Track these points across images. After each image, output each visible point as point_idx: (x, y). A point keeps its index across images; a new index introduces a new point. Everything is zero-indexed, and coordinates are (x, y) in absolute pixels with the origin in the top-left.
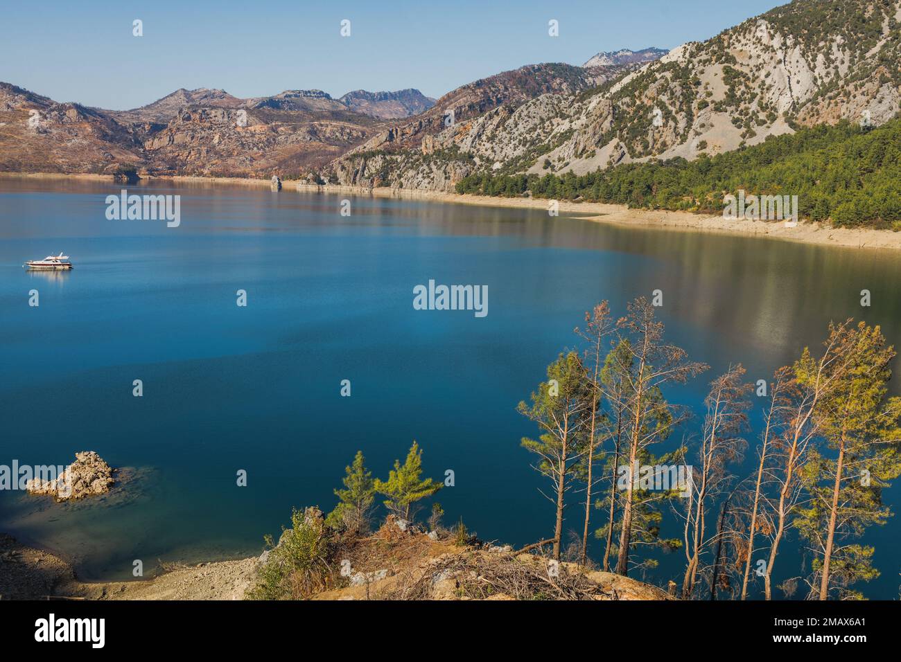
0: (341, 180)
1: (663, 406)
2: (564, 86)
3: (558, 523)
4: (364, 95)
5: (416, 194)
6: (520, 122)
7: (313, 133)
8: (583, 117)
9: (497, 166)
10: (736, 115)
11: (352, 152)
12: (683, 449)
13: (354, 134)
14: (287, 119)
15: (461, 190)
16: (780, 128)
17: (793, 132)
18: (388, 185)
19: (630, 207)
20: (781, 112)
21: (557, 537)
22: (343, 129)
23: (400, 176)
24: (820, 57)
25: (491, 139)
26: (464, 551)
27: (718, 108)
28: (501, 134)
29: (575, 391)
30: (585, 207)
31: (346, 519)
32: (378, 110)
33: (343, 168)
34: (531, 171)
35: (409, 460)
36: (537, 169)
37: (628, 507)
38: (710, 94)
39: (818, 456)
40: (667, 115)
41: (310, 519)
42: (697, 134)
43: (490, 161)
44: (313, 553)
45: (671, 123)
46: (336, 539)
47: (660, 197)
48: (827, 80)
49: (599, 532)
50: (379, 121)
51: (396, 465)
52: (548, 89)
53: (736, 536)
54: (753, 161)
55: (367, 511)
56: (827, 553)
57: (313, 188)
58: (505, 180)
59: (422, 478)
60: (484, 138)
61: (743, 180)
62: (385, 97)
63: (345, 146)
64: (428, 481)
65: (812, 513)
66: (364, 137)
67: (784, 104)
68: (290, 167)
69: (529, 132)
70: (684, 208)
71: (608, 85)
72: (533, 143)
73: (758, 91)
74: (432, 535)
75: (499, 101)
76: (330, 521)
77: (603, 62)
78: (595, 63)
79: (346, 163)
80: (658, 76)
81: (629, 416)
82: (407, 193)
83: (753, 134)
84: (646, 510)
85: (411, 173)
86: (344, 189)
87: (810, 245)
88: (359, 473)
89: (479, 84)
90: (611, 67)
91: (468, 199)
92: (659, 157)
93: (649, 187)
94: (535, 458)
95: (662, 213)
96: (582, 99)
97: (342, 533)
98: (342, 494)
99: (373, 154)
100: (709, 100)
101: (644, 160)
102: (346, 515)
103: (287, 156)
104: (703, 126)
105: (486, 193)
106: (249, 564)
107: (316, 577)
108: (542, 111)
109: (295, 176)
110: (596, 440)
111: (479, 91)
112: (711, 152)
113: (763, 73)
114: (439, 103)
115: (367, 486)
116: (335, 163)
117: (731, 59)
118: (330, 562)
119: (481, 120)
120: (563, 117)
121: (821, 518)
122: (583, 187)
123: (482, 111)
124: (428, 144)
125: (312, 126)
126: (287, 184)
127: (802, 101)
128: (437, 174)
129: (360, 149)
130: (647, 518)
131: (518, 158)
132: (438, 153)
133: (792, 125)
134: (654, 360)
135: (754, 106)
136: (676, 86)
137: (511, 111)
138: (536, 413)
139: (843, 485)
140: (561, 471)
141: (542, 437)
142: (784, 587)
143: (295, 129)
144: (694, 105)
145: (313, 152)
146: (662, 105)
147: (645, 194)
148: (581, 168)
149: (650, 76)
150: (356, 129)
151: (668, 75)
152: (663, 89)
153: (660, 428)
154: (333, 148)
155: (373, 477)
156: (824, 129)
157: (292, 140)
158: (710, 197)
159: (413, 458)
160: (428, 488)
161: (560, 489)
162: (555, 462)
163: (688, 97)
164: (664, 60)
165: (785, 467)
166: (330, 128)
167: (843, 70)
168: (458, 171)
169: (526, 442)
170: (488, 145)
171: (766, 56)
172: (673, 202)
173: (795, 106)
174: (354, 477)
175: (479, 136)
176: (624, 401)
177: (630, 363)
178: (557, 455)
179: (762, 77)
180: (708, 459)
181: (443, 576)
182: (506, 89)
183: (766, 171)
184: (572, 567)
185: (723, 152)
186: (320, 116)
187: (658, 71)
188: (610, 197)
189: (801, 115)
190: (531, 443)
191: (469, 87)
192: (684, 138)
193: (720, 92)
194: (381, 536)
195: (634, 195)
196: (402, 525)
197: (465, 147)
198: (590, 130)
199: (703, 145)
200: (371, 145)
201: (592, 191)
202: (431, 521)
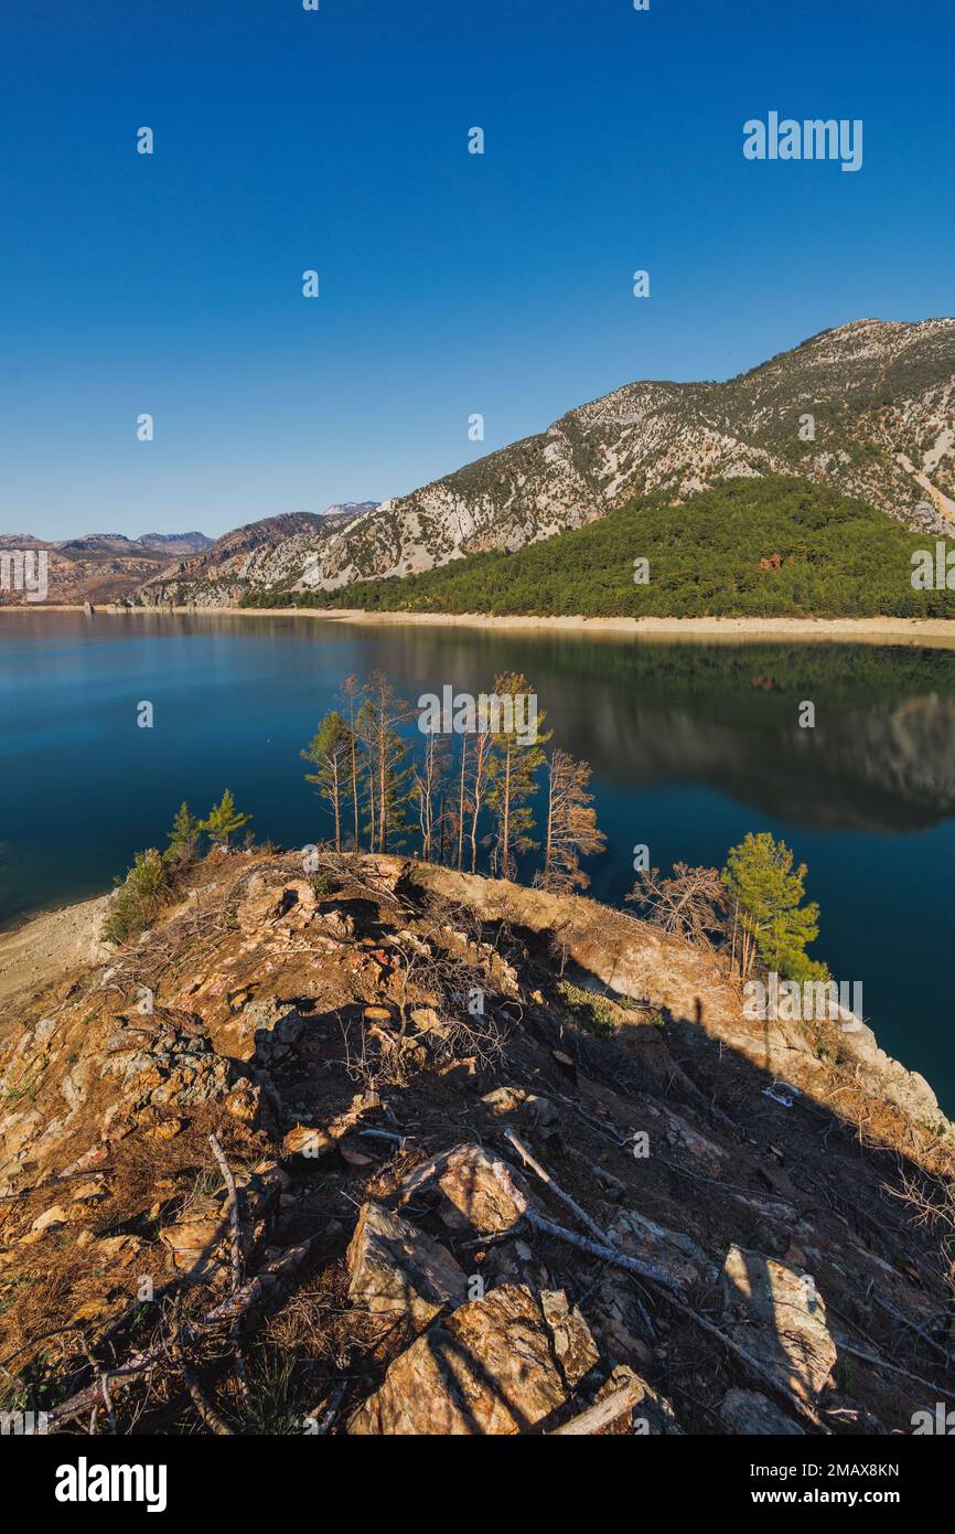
0: (145, 602)
1: (399, 740)
2: (311, 528)
3: (338, 829)
4: (157, 537)
5: (208, 610)
6: (282, 555)
7: (116, 567)
8: (327, 550)
9: (268, 586)
10: (429, 546)
11: (151, 581)
12: (414, 766)
13: (152, 567)
14: (91, 557)
15: (243, 605)
16: (457, 554)
17: (465, 557)
18: (185, 605)
19: (366, 611)
20: (456, 543)
21: (338, 838)
22: (142, 563)
23: (193, 598)
24: (477, 508)
25: (262, 567)
26: (271, 859)
27: (417, 542)
28: (269, 563)
29: (340, 738)
30: (335, 613)
31: (180, 853)
32: (169, 548)
33: (146, 594)
34: (294, 589)
35: (224, 802)
36: (298, 588)
37: (383, 809)
38: (411, 533)
39: (495, 758)
40: (384, 547)
41: (150, 858)
42: (405, 559)
43: (262, 584)
44: (156, 882)
45: (387, 553)
46: (173, 868)
47: (385, 602)
48: (482, 523)
49: (366, 829)
50: (171, 557)
51: (214, 808)
52: (300, 531)
53: (452, 815)
54: (442, 577)
55: (196, 844)
56: (506, 816)
57: (122, 610)
58: (275, 596)
59: (235, 814)
60: (256, 567)
61: (437, 590)
62: (174, 538)
63: (144, 578)
64: (240, 815)
65: (496, 794)
66: (159, 570)
67: (458, 539)
68: (100, 594)
69: (289, 562)
70: (402, 609)
71: (342, 527)
72: (293, 569)
73: (441, 530)
74: (249, 852)
75: (264, 540)
76: (167, 856)
77: (337, 511)
78: (331, 512)
79: (148, 590)
80: (376, 521)
81: (376, 750)
82: (200, 610)
83: (441, 559)
84: (394, 809)
85: (202, 595)
86: (148, 609)
87: (482, 629)
88: (186, 818)
89: (248, 527)
90: (342, 515)
91: (249, 612)
92: (382, 576)
93: (377, 597)
94: (317, 787)
95: (387, 613)
96: (325, 537)
97: (177, 863)
98: (174, 835)
99: (169, 582)
100: (410, 536)
101: (372, 578)
102: (179, 850)
103: (95, 586)
104: (408, 554)
105: (262, 606)
106: (103, 901)
107: (161, 899)
108: (297, 546)
109: (106, 602)
110: (356, 769)
111: (248, 533)
112: (416, 571)
113: (443, 519)
114: (218, 542)
115: (193, 826)
116: (138, 590)
117: (422, 509)
118: (170, 887)
119: (252, 554)
120: (313, 550)
121: (502, 792)
122: (332, 599)
123: (252, 548)
124: (213, 573)
125: (116, 563)
126: (97, 608)
127: (468, 537)
128: (223, 594)
129: (158, 578)
130: (396, 815)
131: (283, 580)
132: (222, 579)
133: (464, 552)
134: (389, 711)
135: (439, 541)
136: (388, 527)
137: (274, 547)
138: (314, 756)
139: (511, 774)
140: (336, 793)
141: (320, 773)
142: (483, 842)
143: (100, 565)
144: (402, 540)
145: (118, 583)
146: (380, 540)
147: (375, 601)
148: (330, 585)
149: (370, 520)
150: (153, 564)
151: (382, 520)
152: (380, 530)
153: (399, 754)
154: (135, 579)
155: (197, 819)
156: (483, 554)
157: (98, 573)
158: (417, 601)
159: (227, 800)
160: (241, 820)
161: (336, 805)
162: (331, 788)
163: (397, 535)
164: (379, 510)
165: (477, 768)
166: (130, 563)
167: (491, 516)
168: (239, 592)
169: (309, 777)
170: (260, 572)
171: (444, 507)
172: (393, 606)
173: (465, 540)
174: (182, 822)
175: (252, 565)
176: (373, 740)
177: (373, 714)
178: (331, 782)
179: (443, 521)
180: (430, 770)
181: (254, 877)
182: (269, 531)
183: (451, 583)
184: (347, 855)
185: (423, 571)
186: (121, 554)
187: (375, 517)
188: (351, 605)
189: (469, 545)
190: (313, 777)
191: (240, 530)
192: (397, 563)
193: (417, 531)
194: (209, 860)
195: (367, 602)
196: (224, 849)
197: (242, 574)
198: (333, 559)
199: (410, 567)
200: (167, 575)
201: (339, 601)
202: (246, 843)
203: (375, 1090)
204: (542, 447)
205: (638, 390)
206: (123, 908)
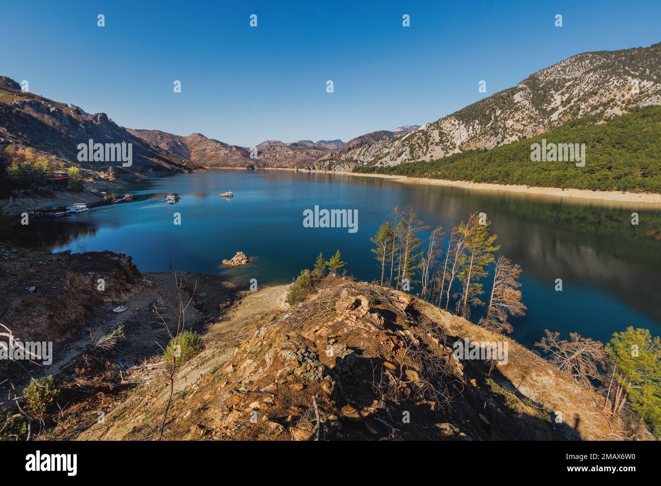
0: (316, 169)
1: (416, 239)
2: (387, 138)
3: (383, 275)
4: (324, 142)
5: (340, 173)
6: (373, 150)
7: (308, 154)
8: (393, 148)
9: (365, 164)
10: (443, 147)
11: (320, 160)
12: (422, 253)
13: (320, 154)
14: (299, 150)
15: (354, 171)
16: (457, 151)
17: (461, 152)
18: (331, 170)
19: (408, 177)
20: (457, 146)
21: (382, 280)
22: (317, 152)
23: (334, 167)
24: (471, 128)
25: (363, 155)
26: (352, 283)
27: (437, 144)
28: (367, 153)
29: (388, 234)
30: (393, 177)
31: (317, 273)
32: (328, 146)
33: (317, 165)
34: (376, 165)
35: (336, 255)
36: (378, 165)
37: (404, 270)
38: (434, 140)
39: (465, 255)
40: (420, 147)
41: (306, 273)
42: (430, 153)
43: (363, 162)
44: (307, 283)
45: (421, 149)
46: (314, 279)
47: (418, 173)
48: (473, 135)
49: (395, 278)
50: (328, 150)
51: (332, 257)
52: (382, 139)
53: (438, 280)
54: (448, 162)
55: (324, 271)
56: (468, 286)
57: (307, 171)
58: (368, 168)
59: (340, 261)
60: (361, 155)
61: (444, 168)
62: (330, 142)
63: (318, 158)
64: (342, 262)
65: (463, 273)
66: (323, 155)
67: (458, 143)
68: (300, 165)
69: (376, 152)
70: (425, 177)
71: (401, 137)
72: (377, 156)
73: (450, 139)
74: (344, 278)
75: (366, 143)
76: (312, 274)
77: (400, 130)
78: (397, 130)
79: (318, 163)
80: (417, 134)
81: (405, 242)
82: (337, 173)
83: (448, 153)
84: (410, 271)
85: (338, 166)
86: (317, 171)
87: (466, 189)
88: (321, 259)
89: (360, 138)
90: (402, 132)
91: (356, 174)
92: (417, 160)
93: (414, 170)
94: (375, 255)
95: (418, 178)
96: (393, 142)
97: (316, 277)
98: (316, 266)
99: (326, 160)
100: (434, 142)
101: (413, 161)
102: (317, 272)
103: (299, 161)
104: (432, 150)
105: (362, 172)
106: (288, 286)
107: (308, 290)
108: (380, 146)
109: (302, 168)
110: (394, 249)
111: (360, 140)
112: (434, 159)
113: (452, 133)
114: (347, 144)
115: (323, 263)
116: (314, 163)
117: (441, 129)
118: (312, 286)
119: (360, 149)
120: (387, 148)
121: (466, 273)
122: (393, 170)
123: (361, 146)
124: (343, 157)
125: (307, 152)
126: (299, 170)
127: (464, 142)
128: (346, 166)
129: (322, 158)
130: (410, 274)
131: (372, 161)
132: (347, 160)
133: (461, 150)
134: (413, 225)
135: (449, 144)
136: (423, 137)
137: (370, 146)
138: (376, 241)
139: (473, 264)
140: (384, 259)
141: (378, 249)
142: (453, 296)
143: (302, 153)
144: (429, 144)
145: (308, 160)
146: (418, 144)
147: (412, 172)
148: (392, 164)
149: (415, 134)
150: (321, 152)
151: (421, 134)
152: (419, 139)
153: (415, 246)
154: (314, 159)
155: (326, 260)
156: (471, 151)
157: (301, 156)
158: (434, 173)
159: (338, 255)
160: (342, 264)
161: (383, 265)
162: (382, 256)
163: (427, 141)
164: (420, 129)
165: (454, 259)
166: (313, 152)
167: (478, 132)
168: (353, 165)
169: (373, 250)
170: (363, 157)
171: (453, 127)
172: (421, 175)
173: (462, 144)
174: (320, 260)
175: (360, 154)
176: (404, 238)
177: (406, 226)
178: (382, 254)
179: (451, 134)
180: (430, 256)
182: (368, 139)
183: (452, 165)
184: (385, 289)
185: (438, 159)
186: (310, 148)
187: (417, 133)
188: (401, 174)
189: (464, 146)
190: (374, 250)
191: (356, 139)
192: (425, 154)
193: (437, 139)
194: (328, 278)
195: (409, 173)
196: (334, 275)
197: (355, 158)
198: (395, 152)
199: (432, 156)
200: (325, 157)
201: (395, 171)
202: (343, 274)
203: (384, 401)
204: (513, 94)
205: (581, 58)
206: (294, 291)
